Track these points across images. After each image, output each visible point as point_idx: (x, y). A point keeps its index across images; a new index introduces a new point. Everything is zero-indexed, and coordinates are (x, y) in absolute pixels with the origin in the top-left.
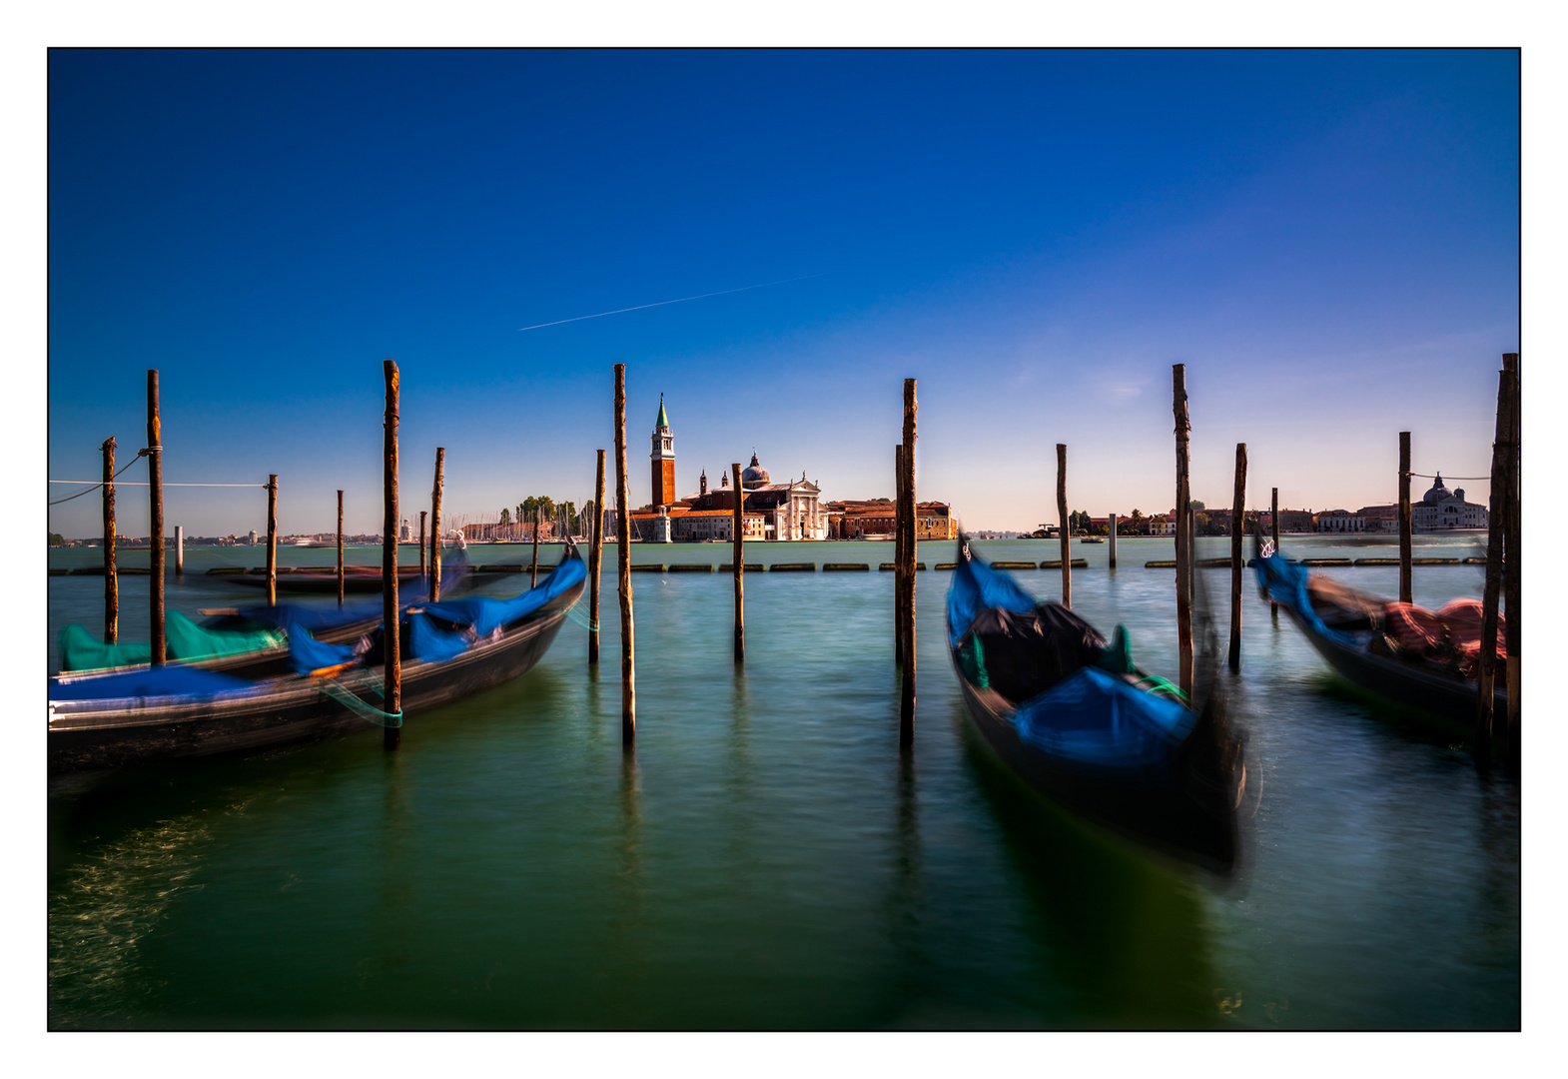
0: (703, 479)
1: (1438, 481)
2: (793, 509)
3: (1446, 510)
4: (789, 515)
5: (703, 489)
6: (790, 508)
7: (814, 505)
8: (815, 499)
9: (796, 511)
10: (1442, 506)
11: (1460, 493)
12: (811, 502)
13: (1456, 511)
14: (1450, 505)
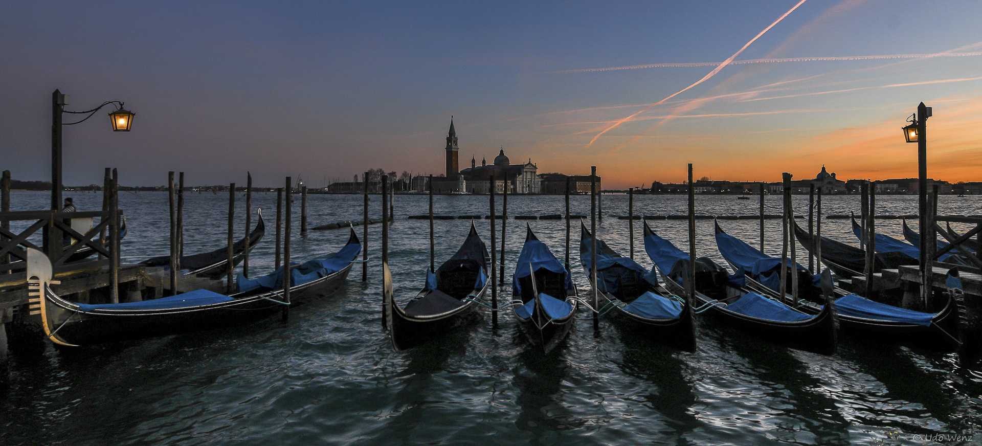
0: (473, 161)
1: (823, 169)
2: (525, 177)
3: (827, 183)
4: (523, 181)
5: (473, 166)
6: (523, 176)
7: (535, 175)
8: (535, 172)
9: (526, 178)
10: (826, 181)
11: (834, 175)
12: (533, 174)
13: (832, 183)
14: (829, 180)
